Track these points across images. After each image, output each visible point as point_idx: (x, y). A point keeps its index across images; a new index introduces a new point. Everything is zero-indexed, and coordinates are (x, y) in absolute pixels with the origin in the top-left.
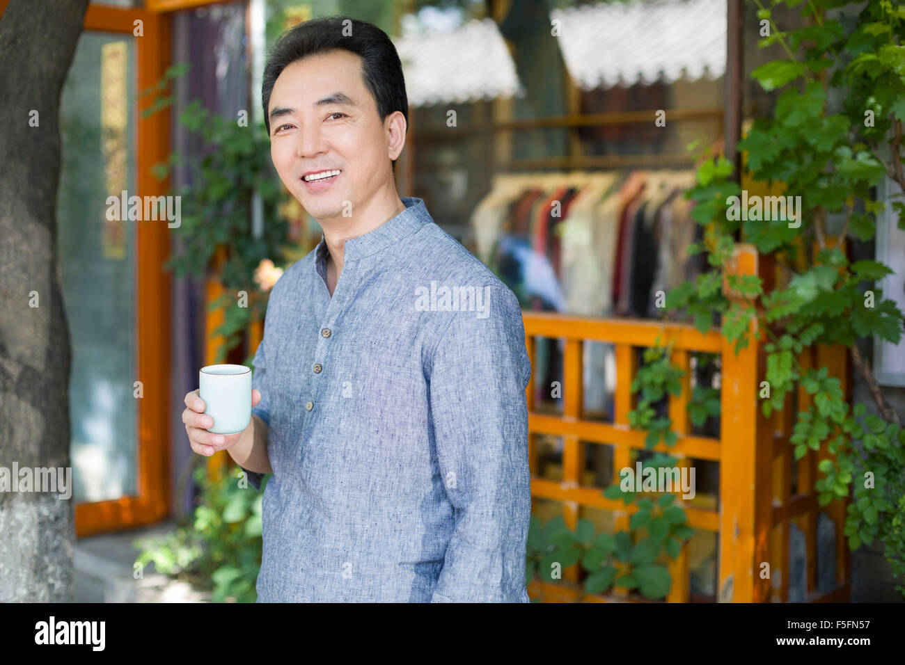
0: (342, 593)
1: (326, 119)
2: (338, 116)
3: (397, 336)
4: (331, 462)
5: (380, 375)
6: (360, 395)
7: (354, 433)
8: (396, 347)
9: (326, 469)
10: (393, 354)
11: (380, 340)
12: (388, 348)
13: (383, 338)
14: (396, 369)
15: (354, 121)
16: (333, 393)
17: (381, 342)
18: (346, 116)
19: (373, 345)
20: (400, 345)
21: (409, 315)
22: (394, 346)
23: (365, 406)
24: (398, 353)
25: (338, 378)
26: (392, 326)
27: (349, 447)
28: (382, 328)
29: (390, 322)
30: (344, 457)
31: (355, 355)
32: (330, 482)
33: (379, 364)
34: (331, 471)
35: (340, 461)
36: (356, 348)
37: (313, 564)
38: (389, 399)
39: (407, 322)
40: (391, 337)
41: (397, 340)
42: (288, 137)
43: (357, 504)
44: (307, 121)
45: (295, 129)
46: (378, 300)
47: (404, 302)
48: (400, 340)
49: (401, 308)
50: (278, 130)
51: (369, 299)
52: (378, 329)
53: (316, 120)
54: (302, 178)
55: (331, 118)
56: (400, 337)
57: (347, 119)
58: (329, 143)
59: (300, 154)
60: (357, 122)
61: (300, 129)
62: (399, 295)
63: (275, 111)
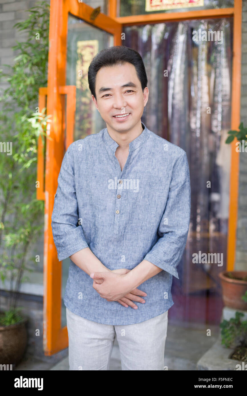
1: (125, 92)
2: (130, 91)
3: (159, 179)
4: (136, 231)
5: (155, 194)
7: (145, 218)
8: (160, 183)
9: (134, 234)
10: (159, 186)
12: (157, 184)
13: (154, 180)
14: (161, 191)
15: (136, 93)
17: (153, 182)
18: (133, 91)
19: (150, 184)
20: (161, 182)
21: (162, 170)
22: (159, 183)
23: (150, 207)
24: (161, 185)
26: (156, 175)
27: (143, 224)
28: (152, 176)
30: (141, 228)
32: (136, 239)
33: (154, 190)
34: (137, 234)
35: (140, 230)
38: (159, 203)
39: (161, 173)
40: (157, 180)
41: (160, 180)
42: (109, 99)
44: (118, 94)
45: (111, 96)
46: (146, 166)
47: (158, 165)
48: (161, 180)
49: (157, 168)
50: (103, 96)
51: (141, 166)
52: (151, 177)
53: (121, 93)
54: (114, 116)
55: (127, 92)
56: (160, 179)
57: (134, 92)
58: (127, 103)
59: (115, 106)
60: (137, 94)
61: (114, 96)
62: (154, 163)
63: (103, 89)
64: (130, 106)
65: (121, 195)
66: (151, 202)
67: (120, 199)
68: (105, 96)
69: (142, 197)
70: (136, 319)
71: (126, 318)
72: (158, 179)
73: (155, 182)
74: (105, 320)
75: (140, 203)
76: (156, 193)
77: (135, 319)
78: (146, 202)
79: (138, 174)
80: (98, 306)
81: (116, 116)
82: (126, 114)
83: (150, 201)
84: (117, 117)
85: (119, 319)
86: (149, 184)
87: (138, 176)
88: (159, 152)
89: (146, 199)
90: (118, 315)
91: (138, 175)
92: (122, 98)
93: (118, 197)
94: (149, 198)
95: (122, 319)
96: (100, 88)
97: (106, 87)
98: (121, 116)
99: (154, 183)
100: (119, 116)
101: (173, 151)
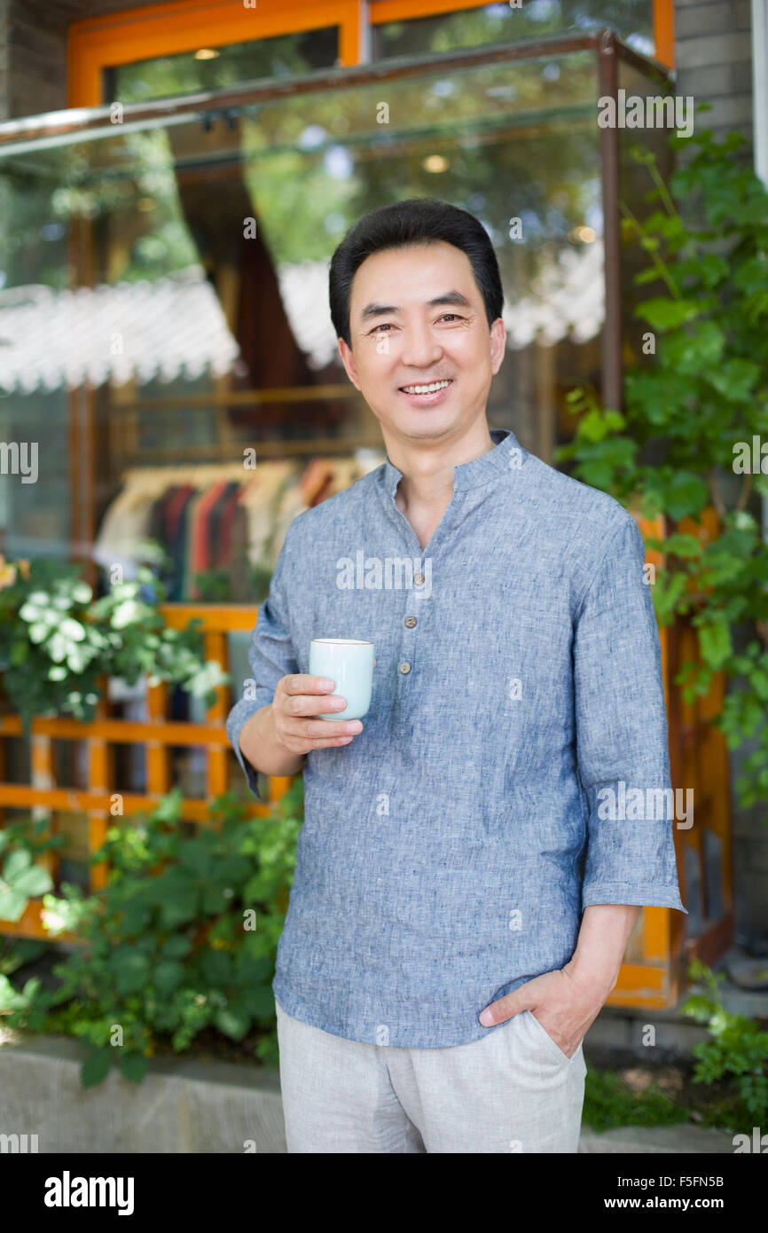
0: (475, 894)
1: (438, 320)
2: (451, 317)
3: (534, 576)
4: (458, 731)
6: (493, 647)
7: (487, 693)
8: (534, 589)
9: (452, 741)
10: (531, 597)
11: (512, 582)
12: (523, 590)
13: (515, 580)
14: (538, 614)
15: (469, 323)
16: (452, 648)
17: (514, 584)
18: (460, 318)
19: (504, 588)
20: (539, 587)
21: (546, 551)
22: (531, 587)
23: (501, 660)
24: (537, 596)
25: (457, 630)
26: (525, 565)
27: (482, 711)
28: (513, 567)
29: (523, 561)
30: (476, 724)
31: (479, 602)
32: (458, 755)
33: (514, 609)
34: (459, 742)
35: (472, 729)
36: (478, 593)
37: (433, 862)
40: (526, 578)
41: (534, 581)
42: (389, 339)
43: (491, 783)
44: (416, 322)
45: (397, 331)
46: (498, 538)
47: (536, 536)
48: (538, 580)
49: (534, 543)
50: (374, 330)
51: (484, 537)
52: (507, 569)
53: (426, 321)
54: (401, 389)
55: (443, 320)
56: (537, 577)
57: (463, 321)
58: (442, 348)
59: (407, 360)
60: (472, 325)
61: (404, 331)
62: (527, 530)
63: (373, 308)
64: (452, 359)
65: (417, 616)
66: (504, 643)
67: (415, 629)
68: (379, 329)
69: (476, 626)
70: (461, 1030)
71: (431, 1023)
72: (530, 577)
73: (518, 584)
74: (366, 1030)
75: (472, 645)
76: (520, 619)
77: (458, 1029)
78: (490, 642)
79: (471, 557)
80: (349, 983)
81: (409, 387)
82: (440, 382)
83: (500, 640)
84: (411, 390)
85: (407, 1026)
86: (498, 588)
87: (471, 565)
88: (552, 500)
89: (491, 635)
90: (406, 1015)
91: (469, 562)
92: (428, 336)
93: (408, 624)
94: (501, 632)
95: (417, 1027)
96: (365, 305)
97: (383, 302)
98: (424, 389)
99: (514, 589)
100: (418, 389)
101: (597, 502)
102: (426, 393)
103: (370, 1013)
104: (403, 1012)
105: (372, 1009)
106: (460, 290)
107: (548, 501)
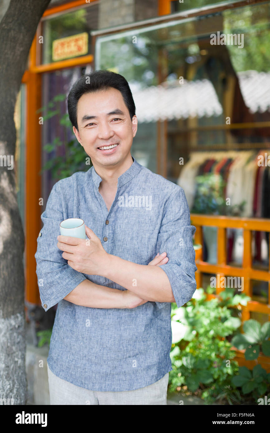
1: (112, 121)
2: (117, 119)
3: (150, 218)
6: (136, 246)
8: (150, 223)
10: (150, 226)
12: (146, 223)
13: (143, 220)
15: (124, 121)
17: (143, 221)
18: (120, 119)
20: (152, 221)
23: (139, 251)
33: (143, 231)
39: (152, 211)
42: (93, 129)
44: (103, 122)
45: (96, 126)
48: (151, 219)
50: (87, 126)
52: (139, 216)
53: (107, 121)
54: (98, 148)
55: (114, 120)
56: (151, 218)
57: (122, 121)
58: (114, 132)
59: (100, 137)
61: (99, 125)
63: (86, 117)
64: (118, 136)
65: (108, 237)
66: (140, 245)
67: (107, 242)
68: (89, 125)
69: (129, 239)
71: (118, 383)
72: (148, 218)
73: (144, 221)
74: (93, 386)
75: (128, 246)
76: (145, 235)
77: (128, 385)
79: (125, 212)
80: (86, 368)
81: (101, 147)
82: (114, 145)
83: (139, 243)
85: (109, 384)
90: (109, 380)
91: (125, 214)
92: (108, 127)
93: (105, 240)
94: (139, 241)
95: (113, 384)
96: (83, 116)
97: (90, 114)
98: (108, 148)
99: (143, 223)
100: (105, 148)
101: (167, 186)
102: (108, 149)
103: (94, 380)
104: (107, 378)
105: (95, 378)
106: (120, 108)
107: (149, 188)
